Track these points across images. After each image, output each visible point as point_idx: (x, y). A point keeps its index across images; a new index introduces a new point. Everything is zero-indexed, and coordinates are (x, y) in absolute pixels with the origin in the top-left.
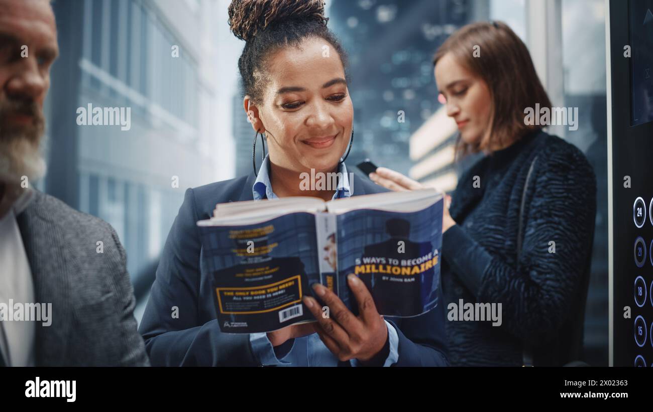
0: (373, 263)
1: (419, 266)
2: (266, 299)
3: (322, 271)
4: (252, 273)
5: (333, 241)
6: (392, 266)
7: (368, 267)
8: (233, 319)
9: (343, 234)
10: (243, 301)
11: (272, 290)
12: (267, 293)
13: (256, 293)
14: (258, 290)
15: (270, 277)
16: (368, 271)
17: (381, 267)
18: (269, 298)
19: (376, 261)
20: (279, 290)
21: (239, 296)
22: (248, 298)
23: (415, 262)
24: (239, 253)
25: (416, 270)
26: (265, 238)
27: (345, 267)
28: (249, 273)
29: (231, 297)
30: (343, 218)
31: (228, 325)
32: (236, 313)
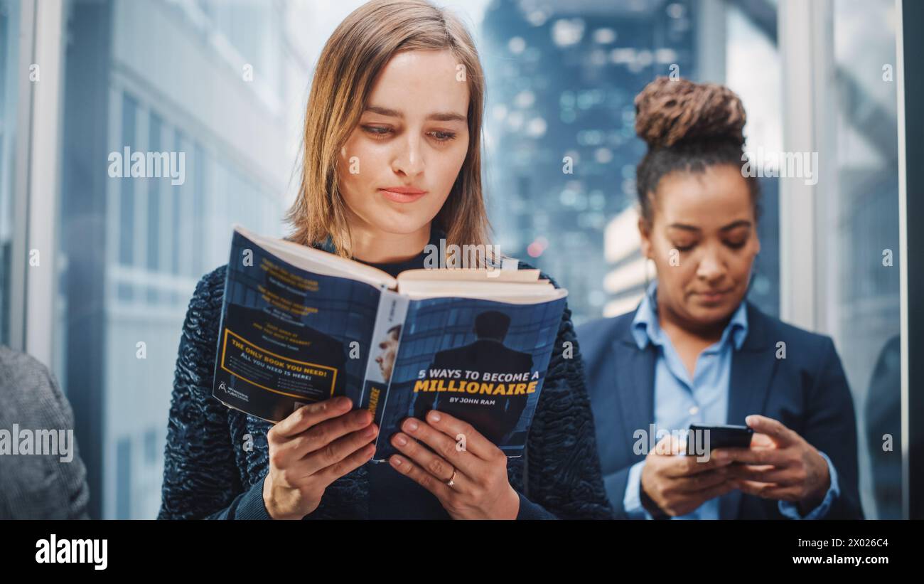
0: (443, 378)
1: (507, 385)
2: (282, 375)
3: (367, 377)
4: (274, 331)
5: (396, 338)
6: (470, 380)
7: (434, 383)
8: (233, 384)
9: (412, 331)
10: (251, 363)
11: (294, 368)
12: (285, 369)
13: (272, 361)
14: (275, 359)
15: (296, 349)
16: (433, 389)
17: (452, 383)
18: (286, 377)
19: (448, 374)
20: (302, 373)
21: (249, 355)
22: (259, 363)
23: (503, 378)
24: (266, 295)
25: (501, 390)
26: (304, 295)
27: (402, 379)
28: (269, 329)
29: (240, 351)
30: (418, 306)
31: (224, 388)
32: (238, 376)
